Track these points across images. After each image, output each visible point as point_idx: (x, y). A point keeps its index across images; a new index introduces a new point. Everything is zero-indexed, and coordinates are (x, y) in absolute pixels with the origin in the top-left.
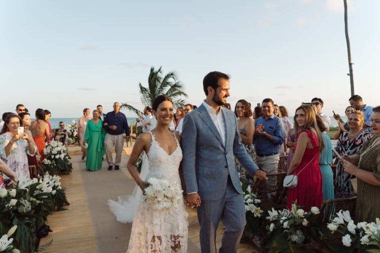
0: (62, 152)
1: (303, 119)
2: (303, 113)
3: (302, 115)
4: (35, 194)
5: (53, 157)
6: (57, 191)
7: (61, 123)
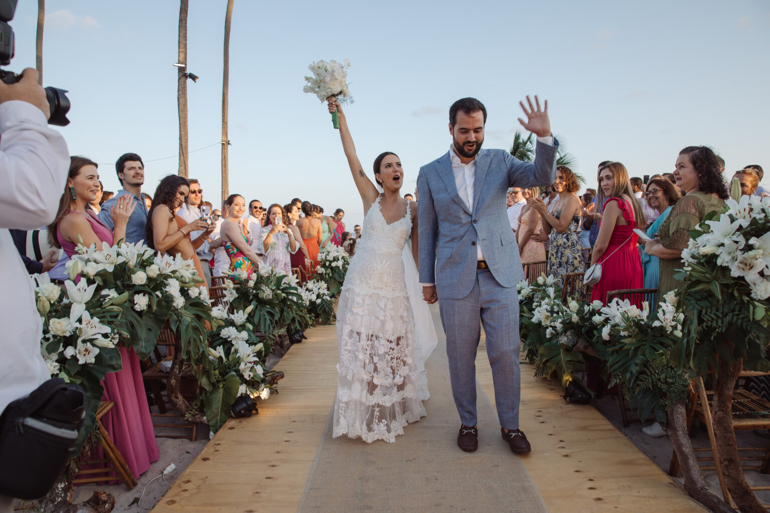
0: (340, 258)
1: (610, 182)
2: (610, 174)
3: (608, 177)
4: (281, 288)
5: (327, 264)
6: (323, 300)
7: (357, 226)
